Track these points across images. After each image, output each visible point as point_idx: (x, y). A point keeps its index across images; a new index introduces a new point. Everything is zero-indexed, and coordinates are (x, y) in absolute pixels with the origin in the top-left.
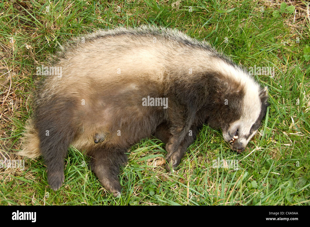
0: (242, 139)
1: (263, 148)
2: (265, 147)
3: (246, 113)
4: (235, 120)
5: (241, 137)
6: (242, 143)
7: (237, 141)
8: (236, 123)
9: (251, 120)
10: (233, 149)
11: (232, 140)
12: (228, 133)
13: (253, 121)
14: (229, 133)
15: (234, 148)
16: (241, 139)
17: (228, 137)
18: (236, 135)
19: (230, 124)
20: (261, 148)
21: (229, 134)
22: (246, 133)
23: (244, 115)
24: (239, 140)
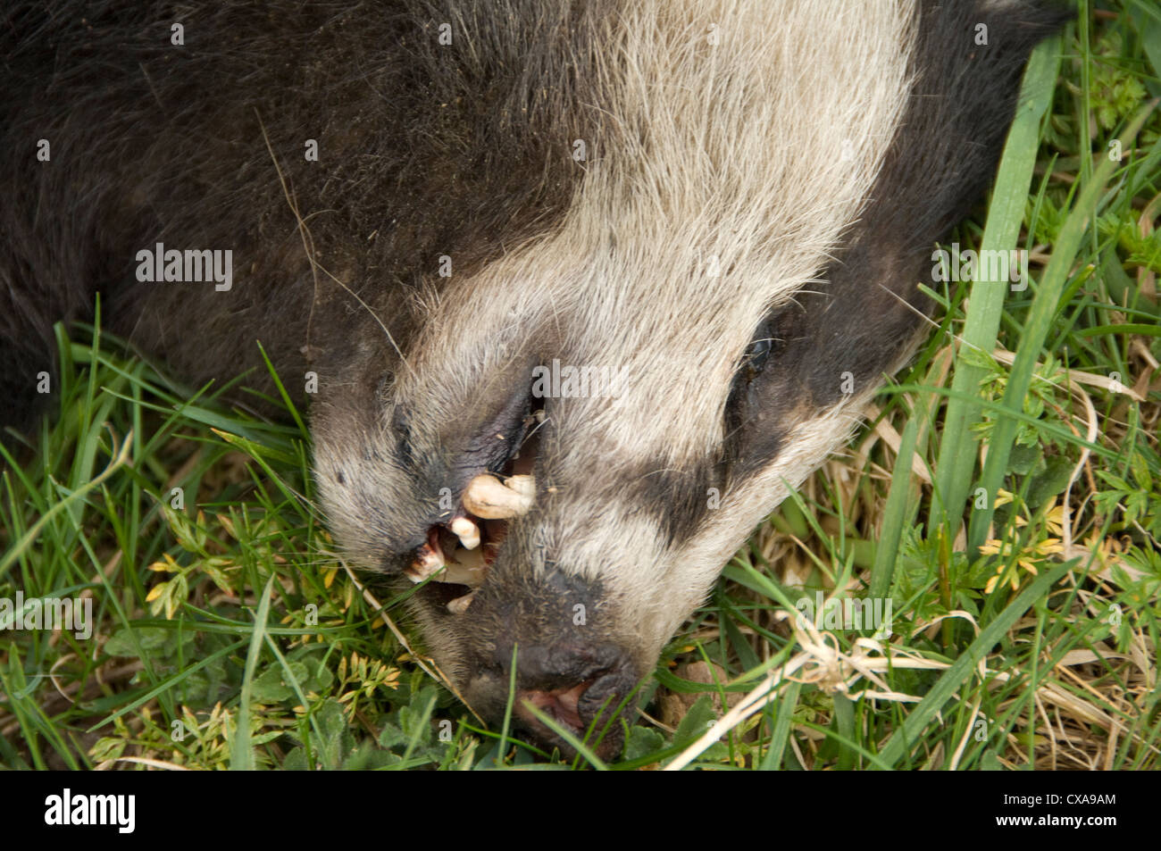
0: (588, 525)
1: (915, 661)
2: (954, 640)
3: (662, 124)
4: (493, 234)
5: (577, 492)
6: (590, 589)
7: (519, 551)
8: (510, 277)
9: (740, 233)
10: (465, 685)
11: (441, 536)
12: (385, 444)
13: (769, 245)
14: (402, 431)
15: (476, 663)
16: (575, 513)
17: (387, 497)
18: (504, 470)
19: (430, 304)
20: (879, 664)
21: (403, 454)
22: (656, 429)
23: (634, 150)
24: (544, 530)
